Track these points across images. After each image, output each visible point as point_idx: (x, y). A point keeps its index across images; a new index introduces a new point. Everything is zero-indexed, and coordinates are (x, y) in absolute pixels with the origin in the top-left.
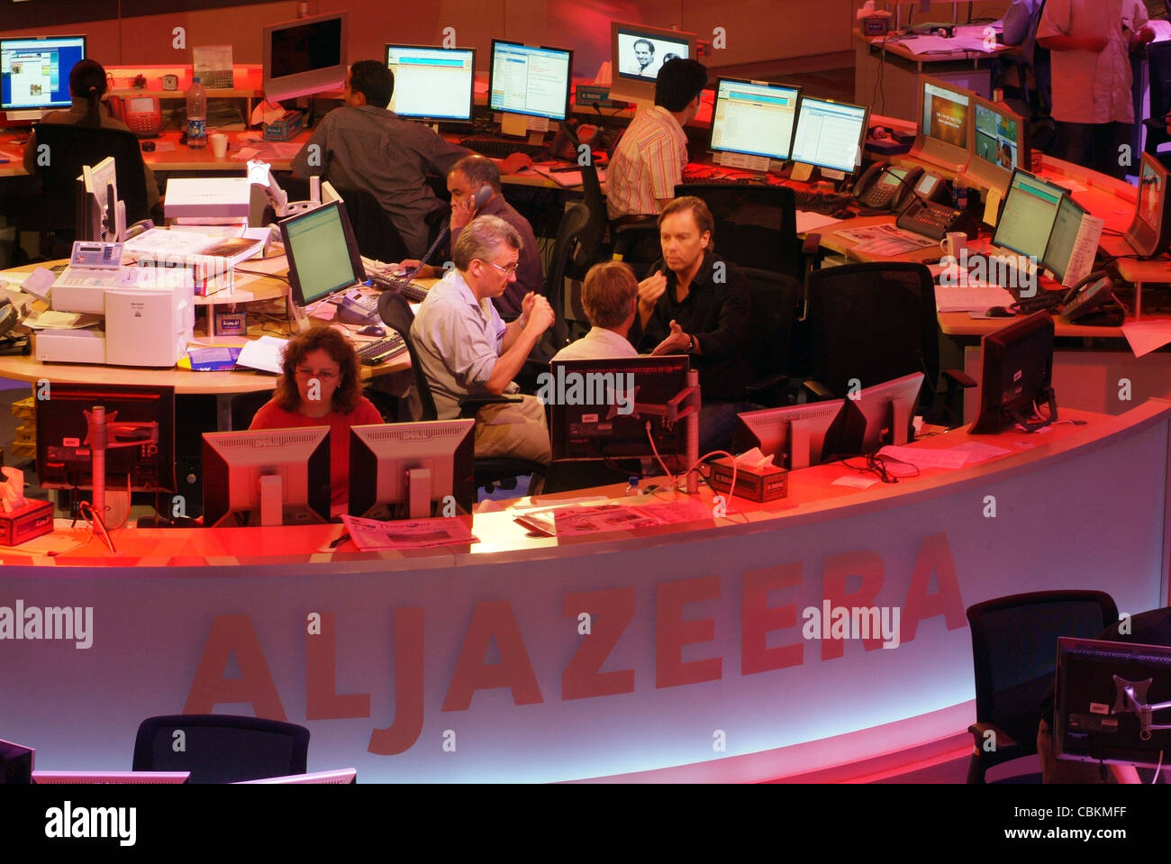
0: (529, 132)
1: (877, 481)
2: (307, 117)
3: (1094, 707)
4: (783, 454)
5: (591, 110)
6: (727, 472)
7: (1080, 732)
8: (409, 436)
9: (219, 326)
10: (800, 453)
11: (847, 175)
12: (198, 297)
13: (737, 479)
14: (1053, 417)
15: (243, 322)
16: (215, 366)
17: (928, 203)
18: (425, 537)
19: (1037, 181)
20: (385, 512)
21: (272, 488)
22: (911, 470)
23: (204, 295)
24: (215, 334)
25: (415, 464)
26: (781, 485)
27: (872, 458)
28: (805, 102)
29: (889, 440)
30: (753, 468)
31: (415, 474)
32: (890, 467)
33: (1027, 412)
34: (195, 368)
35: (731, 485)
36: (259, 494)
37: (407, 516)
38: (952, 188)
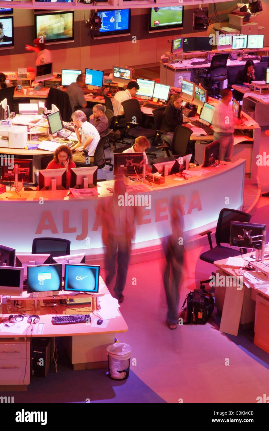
0: (94, 89)
1: (183, 179)
2: (43, 84)
3: (239, 236)
4: (163, 172)
5: (108, 84)
6: (152, 178)
7: (236, 241)
8: (84, 170)
9: (33, 138)
10: (166, 172)
11: (166, 101)
12: (28, 132)
13: (154, 179)
14: (219, 163)
15: (38, 138)
16: (33, 148)
17: (185, 108)
18: (88, 193)
19: (210, 105)
20: (78, 187)
21: (54, 182)
22: (190, 176)
23: (29, 132)
24: (32, 140)
25: (85, 177)
26: (163, 180)
27: (182, 174)
28: (156, 84)
29: (185, 169)
30: (157, 177)
31: (85, 179)
32: (186, 176)
33: (214, 162)
34: (29, 149)
35: (153, 181)
36: (51, 183)
37: (83, 188)
38: (189, 105)
